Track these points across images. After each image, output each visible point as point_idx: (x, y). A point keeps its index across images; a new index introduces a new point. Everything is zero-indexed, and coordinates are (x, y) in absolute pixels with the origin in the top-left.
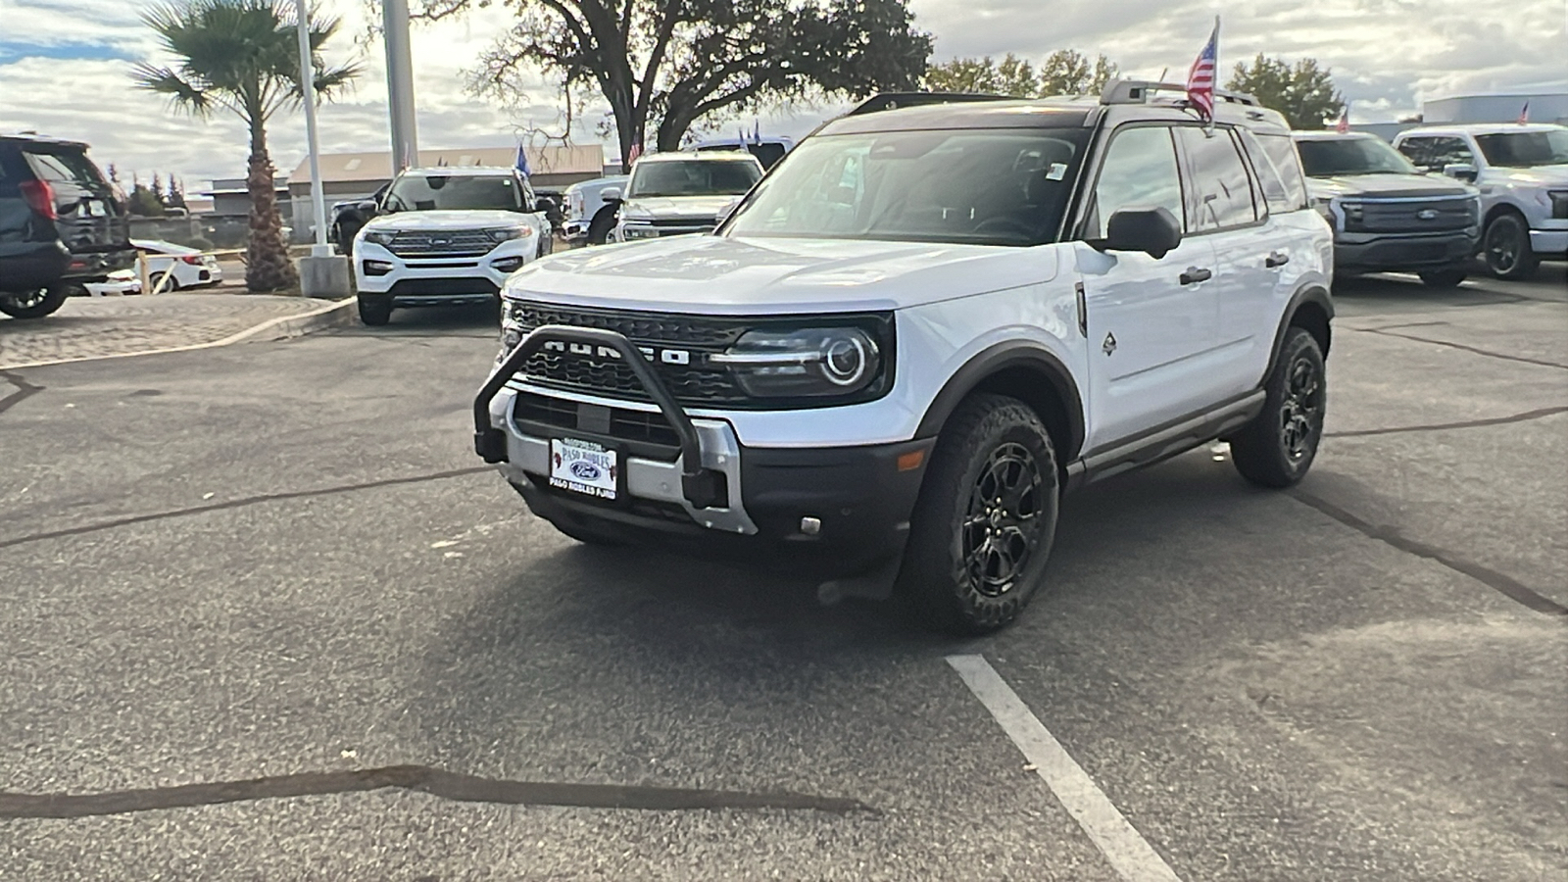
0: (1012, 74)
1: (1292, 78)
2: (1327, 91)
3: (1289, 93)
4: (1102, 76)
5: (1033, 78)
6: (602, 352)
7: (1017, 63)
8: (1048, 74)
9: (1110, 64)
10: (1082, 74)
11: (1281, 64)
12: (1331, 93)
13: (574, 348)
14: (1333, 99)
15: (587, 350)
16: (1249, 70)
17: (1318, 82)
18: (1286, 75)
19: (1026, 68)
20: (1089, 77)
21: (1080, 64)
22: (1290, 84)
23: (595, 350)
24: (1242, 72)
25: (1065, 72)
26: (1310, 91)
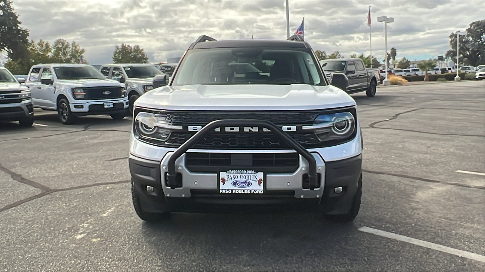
0: (42, 46)
1: (133, 50)
2: (143, 55)
3: (132, 55)
4: (74, 48)
5: (50, 47)
6: (247, 130)
7: (44, 42)
8: (55, 46)
9: (76, 44)
10: (67, 47)
11: (129, 46)
12: (144, 56)
13: (228, 129)
14: (145, 57)
15: (237, 129)
16: (120, 48)
17: (140, 52)
18: (131, 50)
19: (47, 44)
20: (70, 48)
21: (66, 44)
22: (132, 52)
23: (242, 129)
24: (118, 48)
25: (60, 46)
26: (138, 54)
